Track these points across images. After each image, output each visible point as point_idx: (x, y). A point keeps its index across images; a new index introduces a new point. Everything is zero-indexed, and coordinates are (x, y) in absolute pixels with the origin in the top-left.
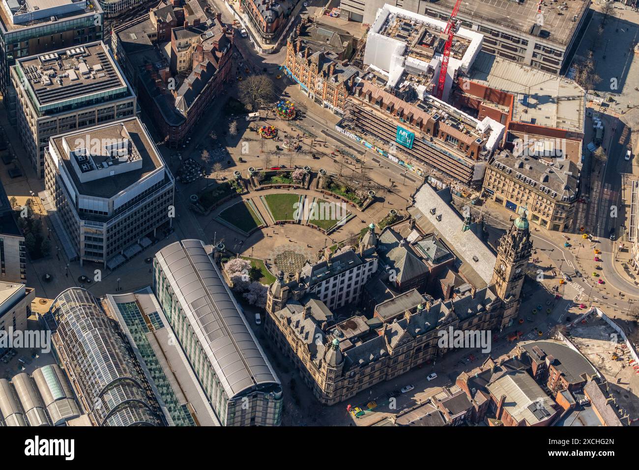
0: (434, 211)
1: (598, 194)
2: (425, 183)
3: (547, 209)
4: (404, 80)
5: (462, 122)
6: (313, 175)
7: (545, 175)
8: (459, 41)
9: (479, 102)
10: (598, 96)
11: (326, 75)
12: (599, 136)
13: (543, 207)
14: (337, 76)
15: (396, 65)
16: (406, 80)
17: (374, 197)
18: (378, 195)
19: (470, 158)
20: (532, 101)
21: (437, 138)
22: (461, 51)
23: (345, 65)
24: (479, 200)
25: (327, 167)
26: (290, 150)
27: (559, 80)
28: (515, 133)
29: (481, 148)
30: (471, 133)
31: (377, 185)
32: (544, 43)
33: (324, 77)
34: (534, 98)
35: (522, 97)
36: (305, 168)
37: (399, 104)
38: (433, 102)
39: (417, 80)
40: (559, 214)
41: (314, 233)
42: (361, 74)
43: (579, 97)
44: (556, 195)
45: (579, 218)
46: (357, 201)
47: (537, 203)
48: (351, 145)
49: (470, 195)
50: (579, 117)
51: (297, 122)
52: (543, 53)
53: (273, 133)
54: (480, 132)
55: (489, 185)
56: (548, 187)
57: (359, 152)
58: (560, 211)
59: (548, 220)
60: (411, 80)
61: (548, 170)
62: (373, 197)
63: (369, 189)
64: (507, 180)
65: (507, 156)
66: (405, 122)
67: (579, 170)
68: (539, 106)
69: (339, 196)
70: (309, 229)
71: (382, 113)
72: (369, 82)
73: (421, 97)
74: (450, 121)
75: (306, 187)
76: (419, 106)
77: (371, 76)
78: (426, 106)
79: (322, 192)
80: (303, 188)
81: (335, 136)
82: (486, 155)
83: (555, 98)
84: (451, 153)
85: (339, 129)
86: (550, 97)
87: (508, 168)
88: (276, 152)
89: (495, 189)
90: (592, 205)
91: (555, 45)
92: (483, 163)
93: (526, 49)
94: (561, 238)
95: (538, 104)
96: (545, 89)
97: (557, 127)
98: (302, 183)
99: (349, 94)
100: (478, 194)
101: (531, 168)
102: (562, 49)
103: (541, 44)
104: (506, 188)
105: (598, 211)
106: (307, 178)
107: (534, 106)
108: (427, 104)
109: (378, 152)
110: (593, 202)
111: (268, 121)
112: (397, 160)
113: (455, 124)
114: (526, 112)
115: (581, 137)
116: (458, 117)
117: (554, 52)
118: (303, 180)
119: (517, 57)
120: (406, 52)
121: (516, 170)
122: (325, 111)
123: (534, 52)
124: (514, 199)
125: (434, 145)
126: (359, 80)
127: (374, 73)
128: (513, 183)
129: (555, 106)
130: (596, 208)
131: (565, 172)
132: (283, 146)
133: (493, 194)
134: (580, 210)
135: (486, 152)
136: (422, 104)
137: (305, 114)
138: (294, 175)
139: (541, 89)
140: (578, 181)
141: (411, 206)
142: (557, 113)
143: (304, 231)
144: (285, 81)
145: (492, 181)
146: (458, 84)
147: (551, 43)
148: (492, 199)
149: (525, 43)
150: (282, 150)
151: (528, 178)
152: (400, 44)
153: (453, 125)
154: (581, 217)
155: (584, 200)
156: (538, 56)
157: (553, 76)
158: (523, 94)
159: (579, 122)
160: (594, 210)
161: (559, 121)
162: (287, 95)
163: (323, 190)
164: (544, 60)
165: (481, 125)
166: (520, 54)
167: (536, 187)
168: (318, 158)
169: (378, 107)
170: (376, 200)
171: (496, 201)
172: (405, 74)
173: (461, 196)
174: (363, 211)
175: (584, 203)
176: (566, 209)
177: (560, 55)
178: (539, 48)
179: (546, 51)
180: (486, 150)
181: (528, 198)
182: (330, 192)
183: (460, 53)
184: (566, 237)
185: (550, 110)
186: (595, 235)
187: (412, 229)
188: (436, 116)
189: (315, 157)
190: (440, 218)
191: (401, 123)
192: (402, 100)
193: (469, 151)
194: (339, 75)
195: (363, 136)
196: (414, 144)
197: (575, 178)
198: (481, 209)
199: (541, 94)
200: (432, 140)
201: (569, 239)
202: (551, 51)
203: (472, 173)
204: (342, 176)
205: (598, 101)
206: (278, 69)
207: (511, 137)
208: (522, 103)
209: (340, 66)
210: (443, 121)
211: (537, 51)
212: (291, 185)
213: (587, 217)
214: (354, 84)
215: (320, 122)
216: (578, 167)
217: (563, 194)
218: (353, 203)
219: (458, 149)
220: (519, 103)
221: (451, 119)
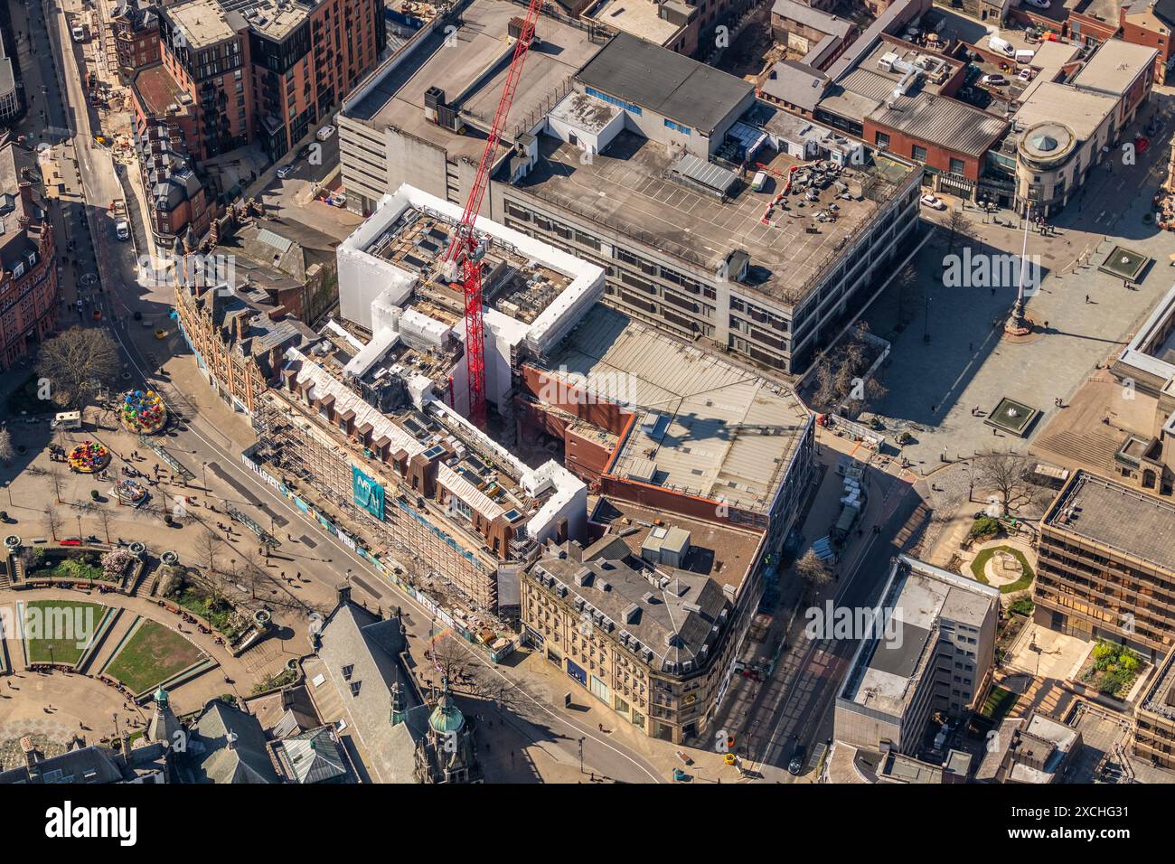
0: (348, 671)
1: (798, 661)
2: (341, 605)
3: (638, 688)
4: (393, 362)
5: (496, 467)
6: (150, 563)
7: (634, 607)
8: (546, 280)
9: (566, 424)
10: (879, 427)
11: (228, 337)
12: (843, 524)
13: (630, 683)
14: (251, 341)
15: (381, 327)
16: (397, 360)
17: (269, 625)
18: (281, 622)
19: (494, 553)
20: (676, 430)
21: (434, 502)
22: (538, 303)
23: (277, 318)
24: (514, 652)
25: (185, 547)
26: (121, 503)
27: (758, 385)
28: (618, 503)
29: (514, 531)
30: (508, 495)
31: (288, 597)
32: (747, 296)
33: (225, 341)
34: (682, 425)
35: (651, 419)
36: (133, 548)
37: (366, 415)
38: (445, 415)
39: (418, 364)
40: (664, 702)
41: (107, 698)
42: (305, 342)
43: (791, 428)
44: (651, 657)
45: (732, 715)
46: (229, 631)
47: (620, 673)
48: (263, 500)
49: (493, 639)
50: (775, 474)
51: (163, 441)
52: (749, 318)
53: (99, 463)
54: (528, 494)
55: (532, 620)
56: (637, 635)
57: (275, 518)
58: (664, 696)
59: (643, 711)
60: (409, 362)
61: (648, 595)
62: (265, 625)
63: (265, 607)
64: (560, 612)
65: (563, 556)
66: (373, 457)
67: (728, 601)
68: (687, 444)
69: (195, 617)
70: (102, 686)
71: (329, 433)
72: (318, 360)
73: (418, 402)
74: (467, 463)
75: (128, 591)
76: (409, 424)
77: (326, 347)
78: (426, 423)
79: (162, 604)
80: (122, 592)
81: (237, 478)
82: (523, 550)
83: (733, 427)
84: (455, 537)
85: (250, 464)
86: (722, 423)
87: (560, 584)
88: (90, 504)
89: (543, 630)
90: (775, 685)
91: (770, 303)
92: (515, 568)
93: (714, 309)
94: (672, 758)
95: (685, 439)
96: (717, 405)
97: (711, 494)
98: (121, 581)
99: (270, 385)
100: (515, 638)
101: (608, 588)
102: (786, 313)
103: (743, 298)
104: (560, 629)
105: (783, 702)
106: (136, 572)
107: (676, 443)
108: (426, 421)
109: (319, 521)
110: (780, 679)
111: (100, 434)
112: (352, 545)
113: (476, 471)
114: (652, 455)
115: (764, 525)
116: (488, 454)
117: (770, 318)
118: (126, 573)
119: (700, 325)
120: (412, 299)
121: (576, 589)
122: (237, 420)
123: (732, 317)
124: (579, 656)
125: (424, 515)
126: (294, 353)
127: (335, 340)
128: (570, 622)
129: (727, 444)
130: (781, 695)
131: (685, 604)
132: (111, 492)
133: (542, 641)
134: (743, 695)
135: (525, 543)
136: (417, 421)
137: (188, 421)
138: (105, 559)
139: (709, 404)
140: (715, 629)
141: (314, 655)
142: (724, 463)
143: (89, 690)
144: (173, 344)
145: (535, 609)
146: (523, 379)
147: (760, 297)
148: (542, 651)
149: (710, 293)
150: (105, 500)
151: (598, 613)
152: (400, 278)
153: (468, 475)
154: (739, 712)
155: (756, 673)
156: (742, 325)
157: (747, 375)
158: (658, 412)
159: (770, 487)
160: (774, 699)
161: (721, 481)
162: (165, 377)
163: (163, 600)
164: (755, 334)
165: (530, 478)
166: (705, 318)
167: (614, 632)
168: (179, 526)
169: (324, 418)
170: (271, 631)
171: (549, 658)
172: (398, 348)
173: (474, 640)
174: (238, 655)
175: (757, 680)
176: (675, 691)
177: (784, 328)
178: (741, 309)
179: (755, 315)
180: (526, 538)
181: (602, 660)
182: (177, 606)
183: (534, 307)
184: (684, 757)
185: (710, 455)
186: (757, 759)
187: (286, 709)
188: (437, 449)
189: (171, 523)
190: (356, 688)
191: (363, 459)
192: (376, 407)
193: (491, 538)
194: (256, 339)
195: (301, 483)
196: (386, 510)
197: (711, 620)
198: (510, 674)
199: (703, 414)
200: (421, 505)
201: (690, 762)
202: (764, 317)
203: (496, 588)
204: (214, 571)
205: (874, 441)
206: (169, 316)
207: (605, 511)
208: (648, 435)
209: (263, 321)
210: (449, 462)
211: (736, 313)
212: (95, 582)
213: (751, 715)
214: (283, 363)
215: (214, 444)
216: (725, 593)
217: (666, 655)
218: (218, 635)
219: (470, 533)
220: (643, 433)
221: (472, 461)
